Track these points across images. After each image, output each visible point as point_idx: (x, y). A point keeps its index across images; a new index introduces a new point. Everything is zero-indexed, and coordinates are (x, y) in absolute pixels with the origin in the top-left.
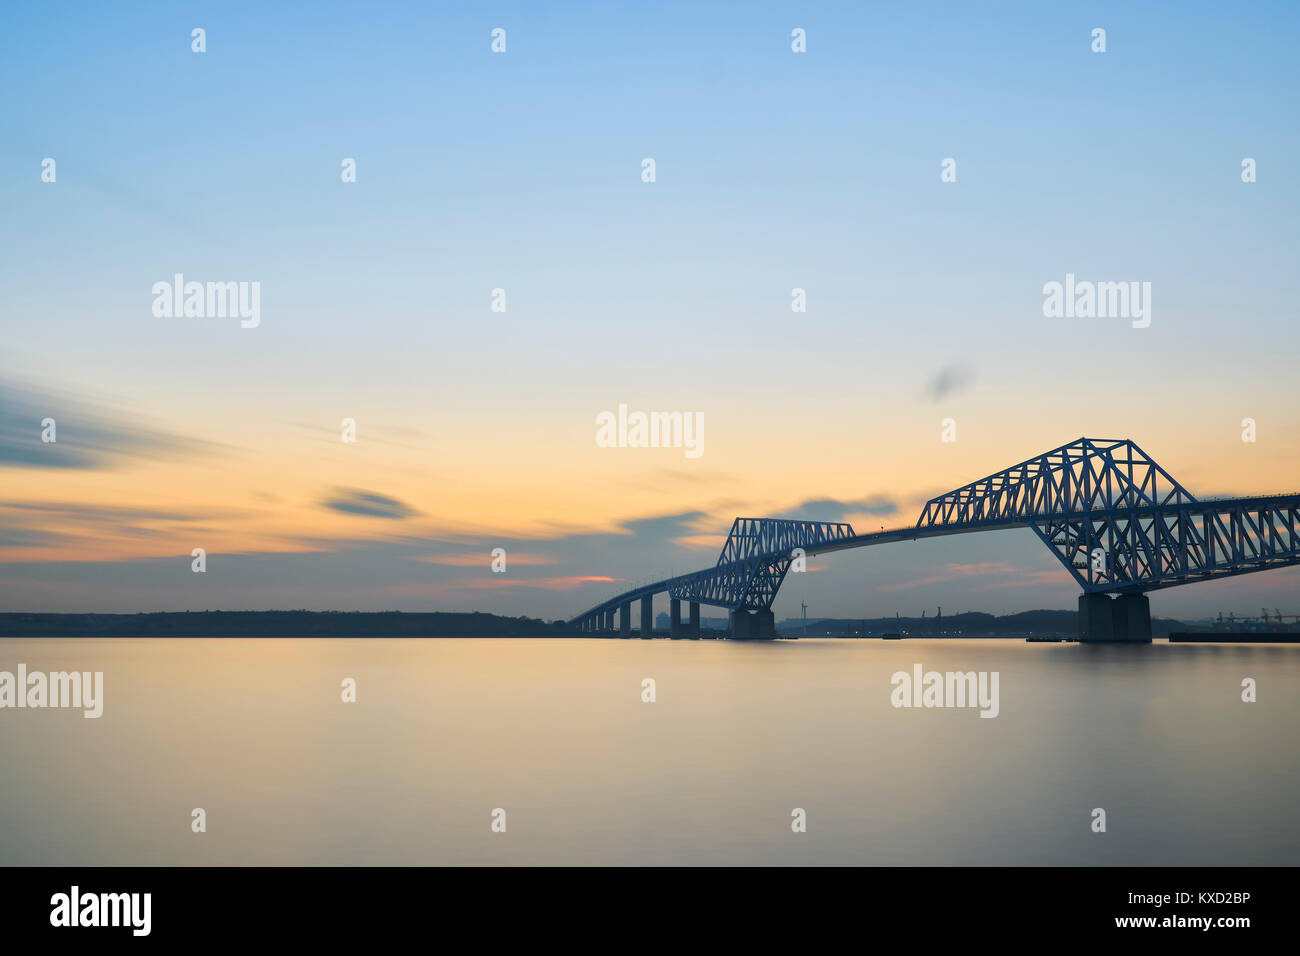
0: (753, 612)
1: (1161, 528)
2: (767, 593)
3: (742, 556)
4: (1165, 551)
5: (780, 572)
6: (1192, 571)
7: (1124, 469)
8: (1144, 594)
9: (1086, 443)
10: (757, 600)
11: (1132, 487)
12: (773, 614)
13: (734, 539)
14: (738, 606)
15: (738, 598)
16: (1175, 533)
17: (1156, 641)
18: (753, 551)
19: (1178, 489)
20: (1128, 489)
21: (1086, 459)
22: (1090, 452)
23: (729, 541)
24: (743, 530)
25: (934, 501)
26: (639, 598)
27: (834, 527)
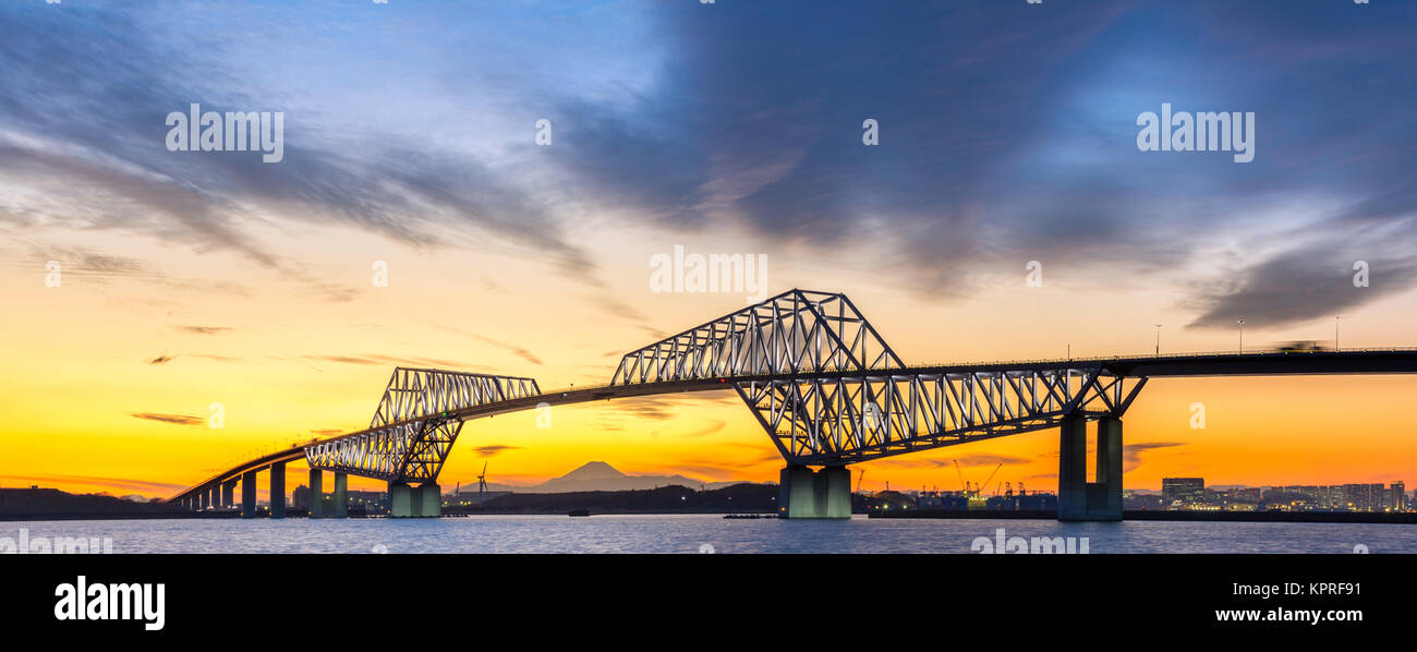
0: (415, 485)
1: (867, 393)
2: (433, 462)
3: (402, 416)
5: (450, 437)
6: (895, 443)
8: (847, 467)
9: (798, 294)
10: (420, 470)
11: (841, 348)
12: (439, 486)
13: (393, 394)
14: (396, 477)
15: (396, 467)
16: (881, 400)
18: (415, 410)
19: (887, 351)
20: (837, 349)
21: (795, 313)
22: (801, 305)
23: (386, 396)
24: (403, 381)
25: (631, 355)
26: (267, 467)
27: (516, 383)
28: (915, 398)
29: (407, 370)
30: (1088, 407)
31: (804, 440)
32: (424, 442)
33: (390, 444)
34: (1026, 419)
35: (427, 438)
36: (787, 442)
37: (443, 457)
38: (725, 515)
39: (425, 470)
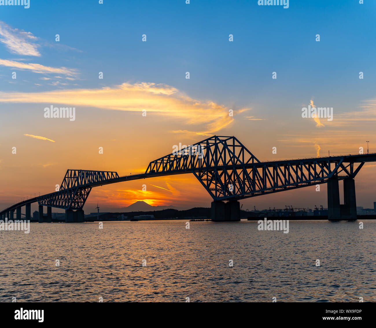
0: (75, 211)
1: (245, 173)
2: (81, 202)
3: (70, 186)
4: (247, 183)
5: (87, 193)
6: (258, 191)
7: (231, 148)
8: (238, 201)
9: (216, 138)
10: (76, 205)
11: (234, 156)
12: (83, 211)
13: (67, 179)
14: (68, 208)
15: (68, 204)
16: (251, 175)
17: (242, 220)
18: (75, 185)
19: (253, 157)
20: (232, 157)
21: (216, 145)
22: (218, 141)
23: (65, 179)
24: (70, 175)
25: (153, 162)
26: (25, 205)
27: (110, 174)
28: (265, 174)
29: (71, 170)
30: (339, 175)
31: (220, 191)
32: (78, 195)
33: (66, 196)
34: (312, 180)
36: (214, 192)
37: (85, 200)
38: (190, 220)
39: (78, 205)
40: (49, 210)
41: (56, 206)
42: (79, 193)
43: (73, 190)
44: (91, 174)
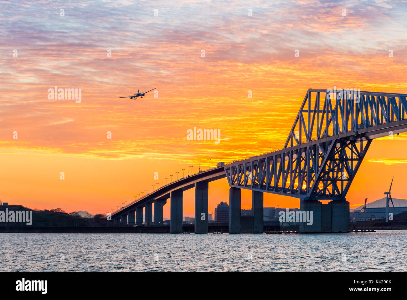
0: (325, 202)
2: (342, 180)
3: (314, 137)
5: (359, 155)
10: (330, 188)
12: (348, 203)
13: (305, 115)
14: (308, 195)
15: (308, 184)
18: (327, 131)
23: (300, 118)
26: (192, 186)
29: (318, 92)
32: (334, 160)
33: (303, 163)
35: (337, 156)
37: (352, 174)
39: (335, 188)
40: (258, 198)
41: (277, 190)
42: (337, 155)
43: (323, 145)
44: (372, 103)
